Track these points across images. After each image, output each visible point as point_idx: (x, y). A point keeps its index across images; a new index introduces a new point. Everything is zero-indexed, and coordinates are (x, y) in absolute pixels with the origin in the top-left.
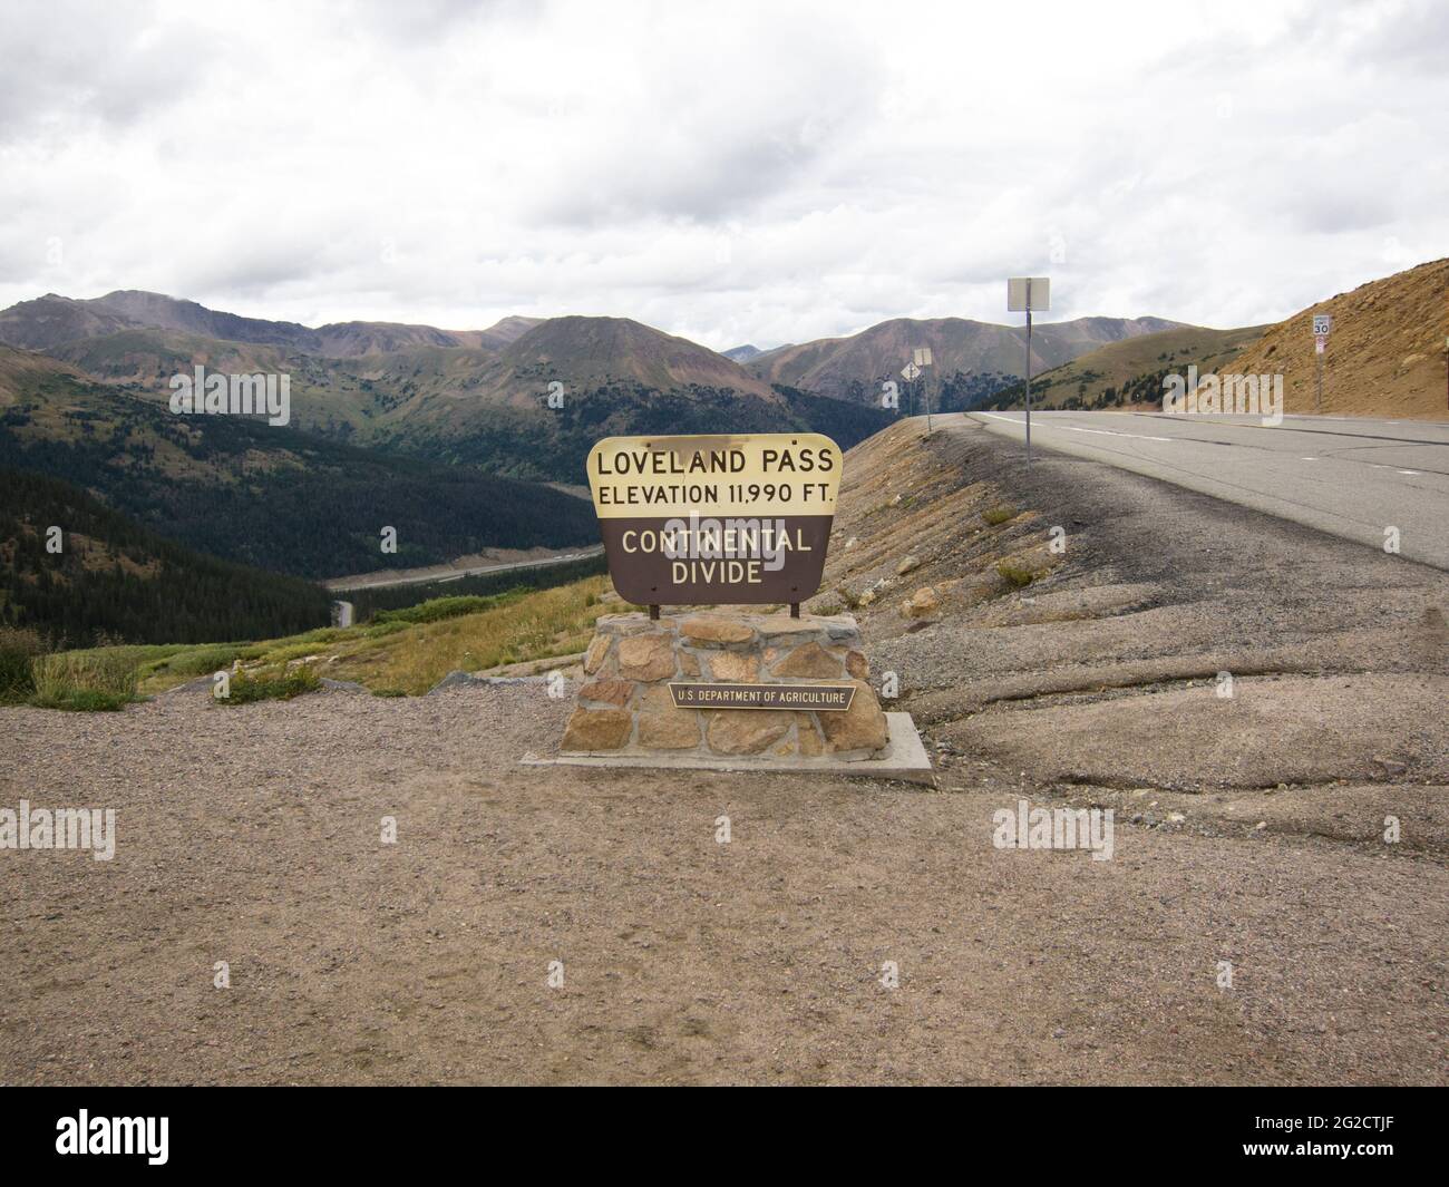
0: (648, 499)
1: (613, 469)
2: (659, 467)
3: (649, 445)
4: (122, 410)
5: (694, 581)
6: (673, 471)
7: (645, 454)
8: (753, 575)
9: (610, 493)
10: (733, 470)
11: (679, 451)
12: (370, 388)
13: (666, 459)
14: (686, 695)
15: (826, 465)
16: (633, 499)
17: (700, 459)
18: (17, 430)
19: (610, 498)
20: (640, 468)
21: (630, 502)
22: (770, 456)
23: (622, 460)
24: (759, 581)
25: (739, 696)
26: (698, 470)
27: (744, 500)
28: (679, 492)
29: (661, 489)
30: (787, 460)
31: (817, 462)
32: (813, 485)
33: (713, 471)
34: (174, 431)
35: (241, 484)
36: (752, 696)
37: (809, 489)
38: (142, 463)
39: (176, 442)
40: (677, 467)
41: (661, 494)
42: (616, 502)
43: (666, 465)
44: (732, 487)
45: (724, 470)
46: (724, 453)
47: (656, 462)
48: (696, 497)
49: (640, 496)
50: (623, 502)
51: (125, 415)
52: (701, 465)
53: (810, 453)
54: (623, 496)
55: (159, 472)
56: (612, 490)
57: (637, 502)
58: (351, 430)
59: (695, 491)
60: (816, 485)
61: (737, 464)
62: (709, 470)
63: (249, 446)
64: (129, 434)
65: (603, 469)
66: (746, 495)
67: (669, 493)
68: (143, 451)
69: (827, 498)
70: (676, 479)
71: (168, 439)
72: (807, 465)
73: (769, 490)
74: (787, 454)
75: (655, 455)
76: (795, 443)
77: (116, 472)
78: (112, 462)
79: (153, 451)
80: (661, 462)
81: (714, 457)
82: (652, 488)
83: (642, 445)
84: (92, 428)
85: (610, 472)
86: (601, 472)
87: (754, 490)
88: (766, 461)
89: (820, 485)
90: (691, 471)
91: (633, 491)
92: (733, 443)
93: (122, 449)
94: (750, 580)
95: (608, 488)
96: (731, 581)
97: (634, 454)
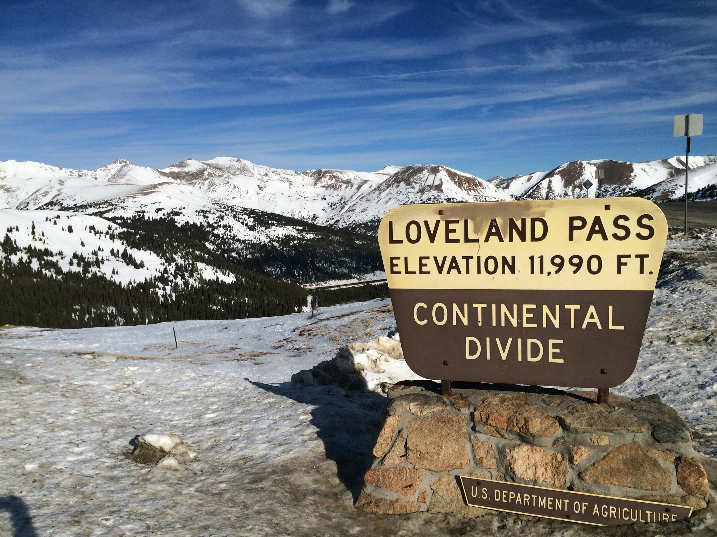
0: (440, 270)
1: (404, 238)
2: (452, 236)
3: (441, 213)
4: (220, 209)
5: (488, 358)
6: (467, 240)
7: (438, 223)
8: (554, 354)
9: (401, 263)
10: (534, 239)
11: (473, 219)
12: (325, 199)
13: (459, 227)
14: (480, 493)
15: (645, 232)
16: (424, 269)
17: (497, 227)
18: (176, 218)
19: (401, 268)
20: (432, 238)
21: (421, 272)
22: (577, 223)
23: (413, 229)
24: (561, 361)
25: (542, 502)
26: (494, 239)
27: (545, 271)
28: (473, 263)
29: (454, 260)
30: (597, 228)
31: (635, 229)
32: (629, 256)
33: (511, 240)
34: (241, 218)
35: (270, 242)
36: (558, 504)
37: (623, 260)
38: (228, 232)
39: (243, 223)
40: (471, 236)
41: (454, 265)
42: (407, 272)
43: (459, 234)
44: (532, 258)
45: (523, 239)
46: (524, 221)
47: (448, 231)
48: (491, 268)
49: (431, 266)
50: (414, 273)
51: (221, 211)
52: (498, 233)
53: (626, 218)
54: (414, 266)
55: (235, 236)
56: (402, 260)
57: (429, 273)
58: (317, 218)
59: (491, 262)
60: (633, 256)
61: (539, 233)
62: (506, 239)
63: (273, 224)
64: (223, 220)
65: (394, 238)
66: (548, 267)
67: (462, 264)
68: (228, 227)
69: (646, 270)
70: (470, 249)
71: (239, 221)
72: (621, 233)
73: (576, 261)
74: (597, 220)
75: (448, 223)
76: (607, 207)
77: (217, 236)
78: (215, 232)
79: (232, 227)
80: (454, 231)
81: (512, 225)
82: (445, 258)
83: (435, 212)
84: (207, 217)
85: (400, 242)
86: (392, 241)
87: (558, 261)
88: (572, 228)
89: (637, 256)
90: (487, 240)
91: (424, 261)
92: (535, 210)
93: (220, 226)
94: (551, 360)
95: (399, 258)
96: (530, 359)
97: (426, 223)
